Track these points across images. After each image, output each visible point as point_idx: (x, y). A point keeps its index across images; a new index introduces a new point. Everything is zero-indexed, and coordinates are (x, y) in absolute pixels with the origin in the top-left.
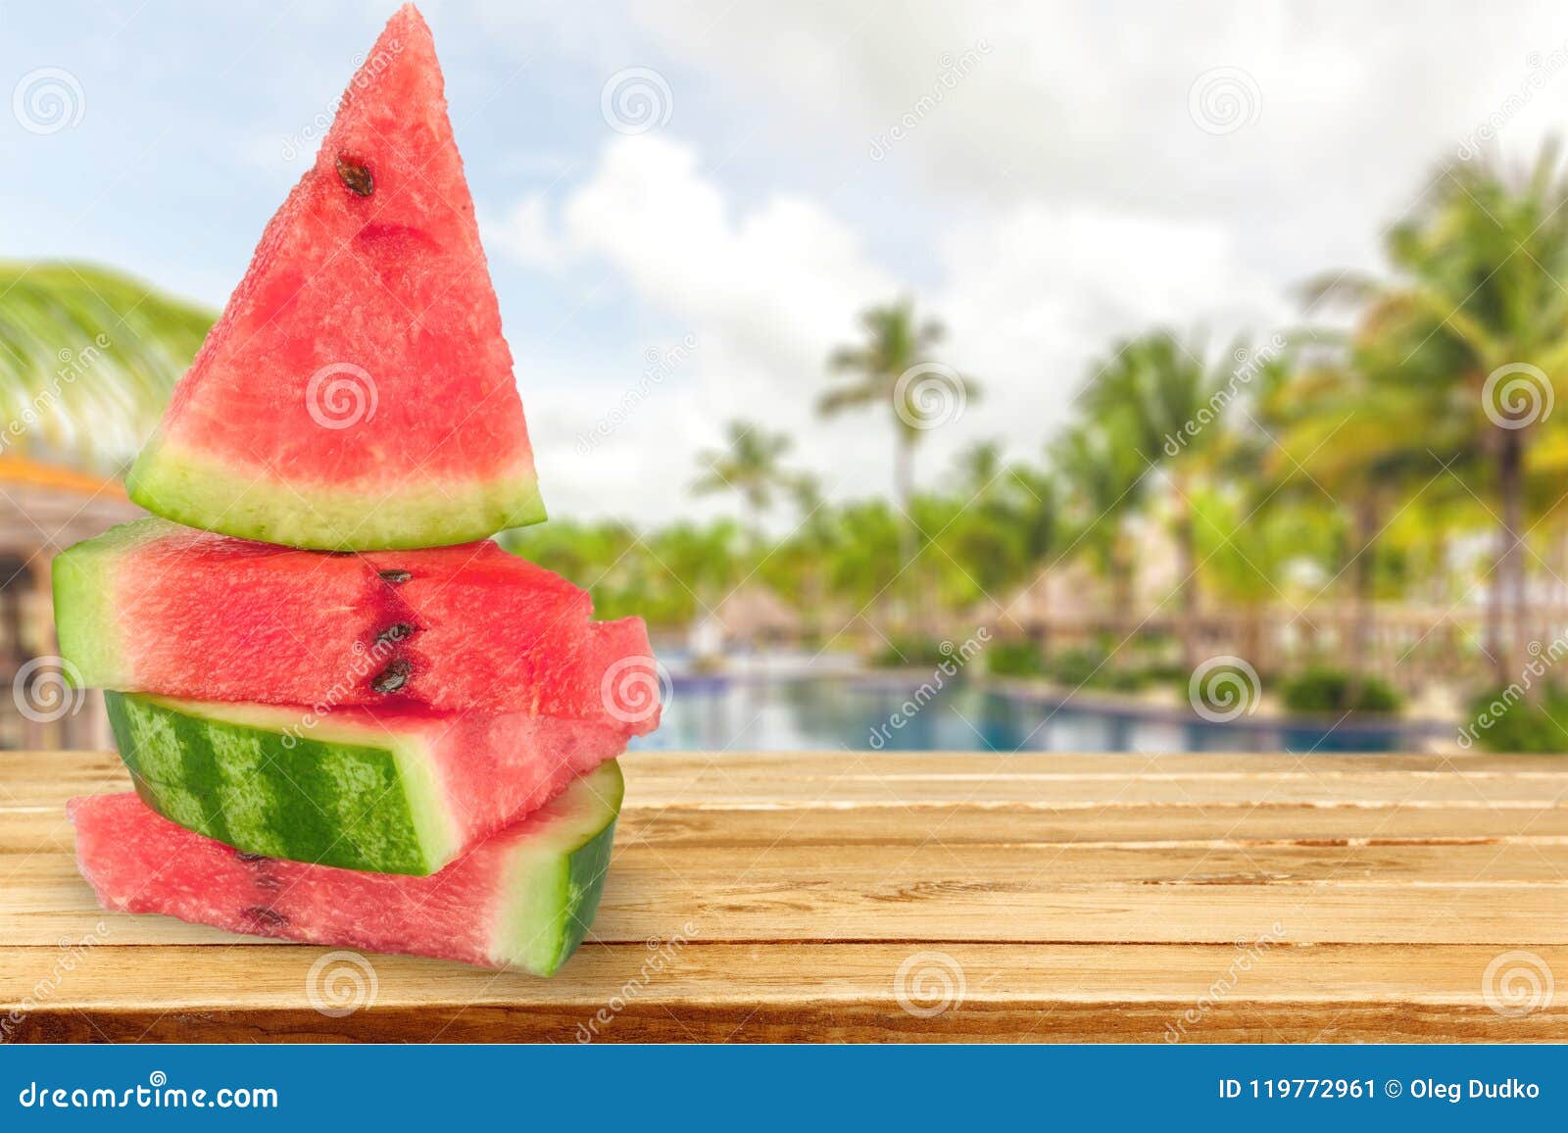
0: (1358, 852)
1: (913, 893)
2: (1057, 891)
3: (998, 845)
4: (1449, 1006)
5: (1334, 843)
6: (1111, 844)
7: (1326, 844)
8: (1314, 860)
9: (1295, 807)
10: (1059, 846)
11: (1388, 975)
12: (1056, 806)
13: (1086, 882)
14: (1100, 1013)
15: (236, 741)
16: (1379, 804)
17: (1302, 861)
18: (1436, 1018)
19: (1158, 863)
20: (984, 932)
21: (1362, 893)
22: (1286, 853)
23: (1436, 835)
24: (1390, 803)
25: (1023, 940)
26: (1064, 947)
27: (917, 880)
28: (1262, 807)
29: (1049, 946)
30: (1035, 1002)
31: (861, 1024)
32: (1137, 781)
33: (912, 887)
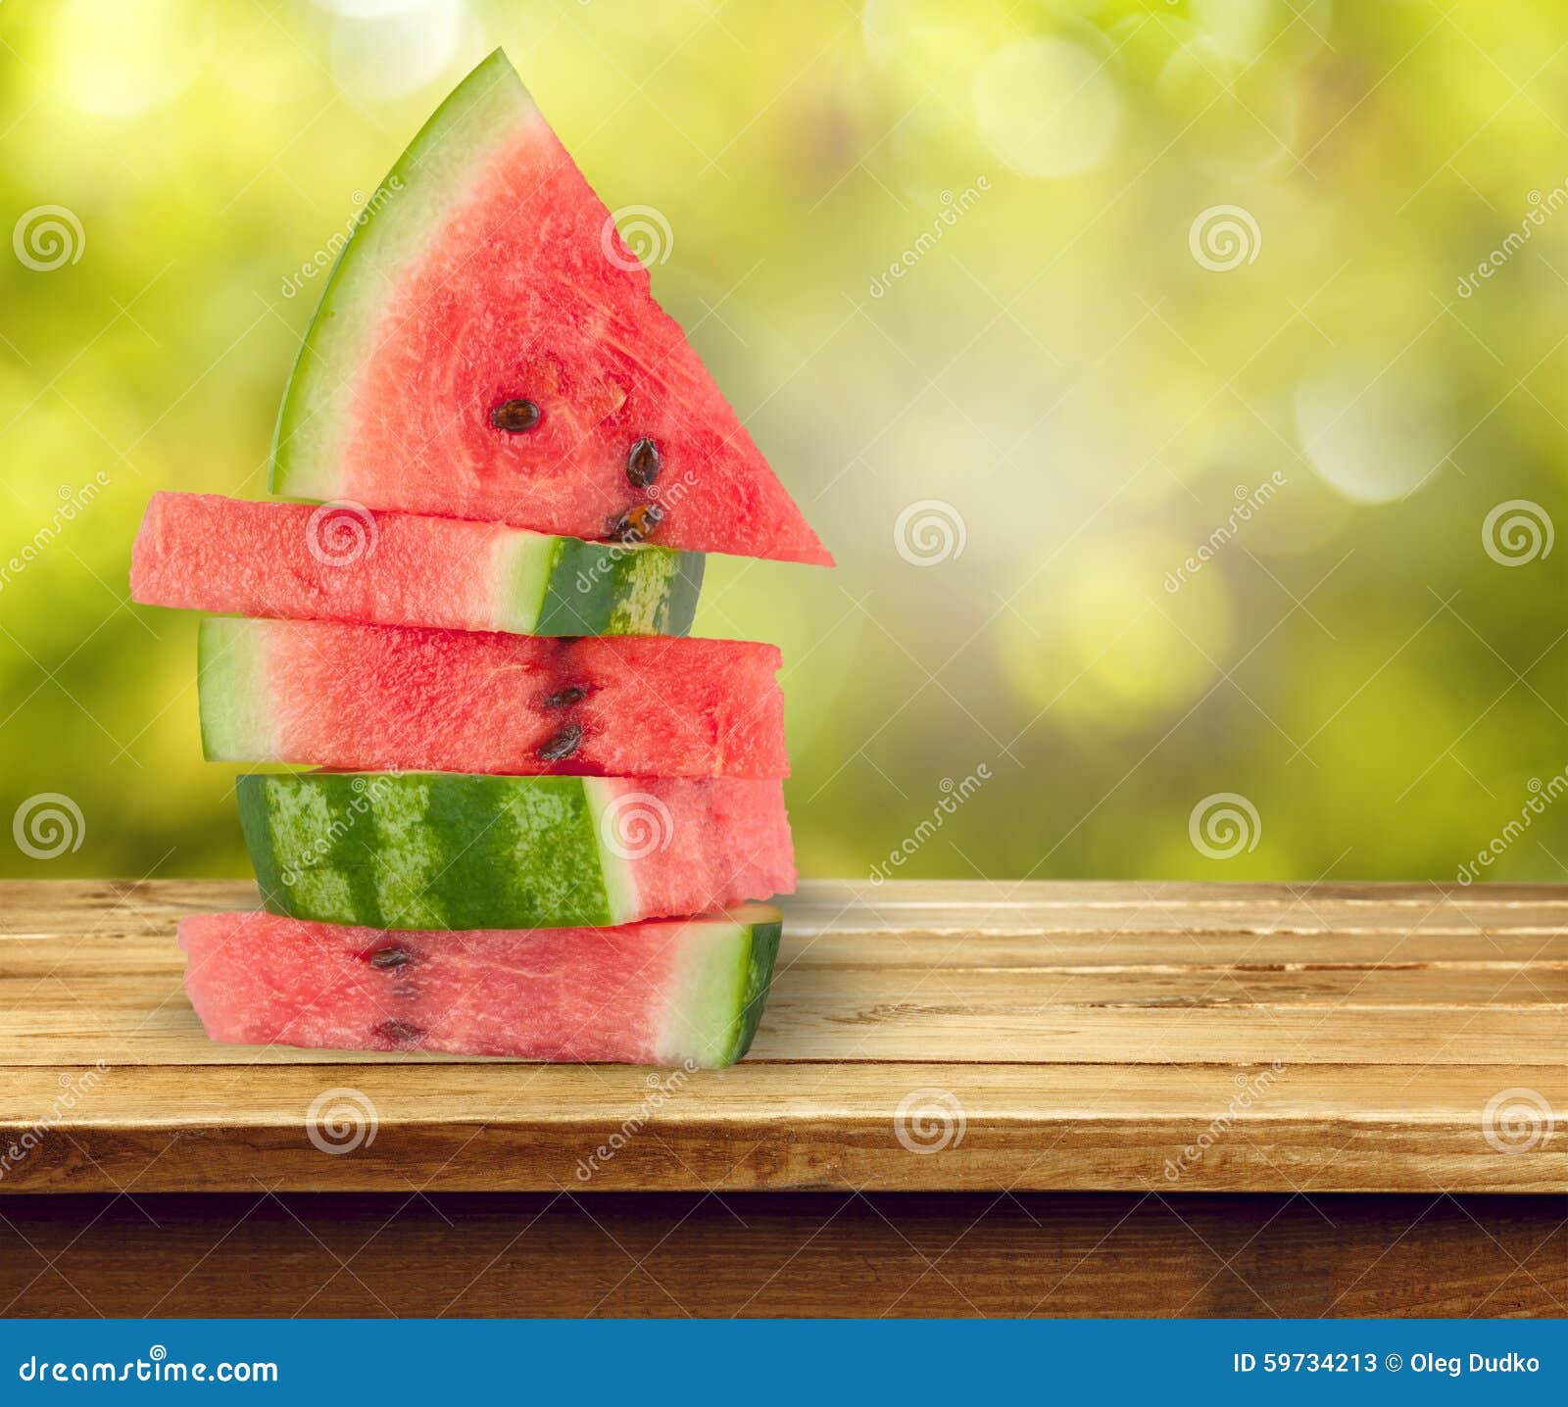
0: (1294, 976)
1: (870, 1015)
2: (1007, 1013)
3: (951, 970)
4: (1381, 1123)
5: (1272, 968)
6: (1060, 969)
7: (1264, 969)
8: (1253, 984)
9: (1234, 934)
10: (1011, 970)
11: (1323, 1094)
12: (1008, 932)
13: (1035, 1005)
14: (1048, 1130)
15: (401, 792)
16: (1314, 931)
17: (1241, 986)
18: (1369, 1134)
19: (1104, 987)
20: (937, 1053)
21: (1298, 1016)
22: (1226, 978)
23: (1369, 960)
24: (1325, 930)
25: (976, 1060)
26: (1015, 1067)
27: (876, 1003)
28: (1203, 933)
29: (1002, 1067)
30: (987, 1120)
31: (821, 1141)
32: (1086, 909)
33: (871, 1010)
